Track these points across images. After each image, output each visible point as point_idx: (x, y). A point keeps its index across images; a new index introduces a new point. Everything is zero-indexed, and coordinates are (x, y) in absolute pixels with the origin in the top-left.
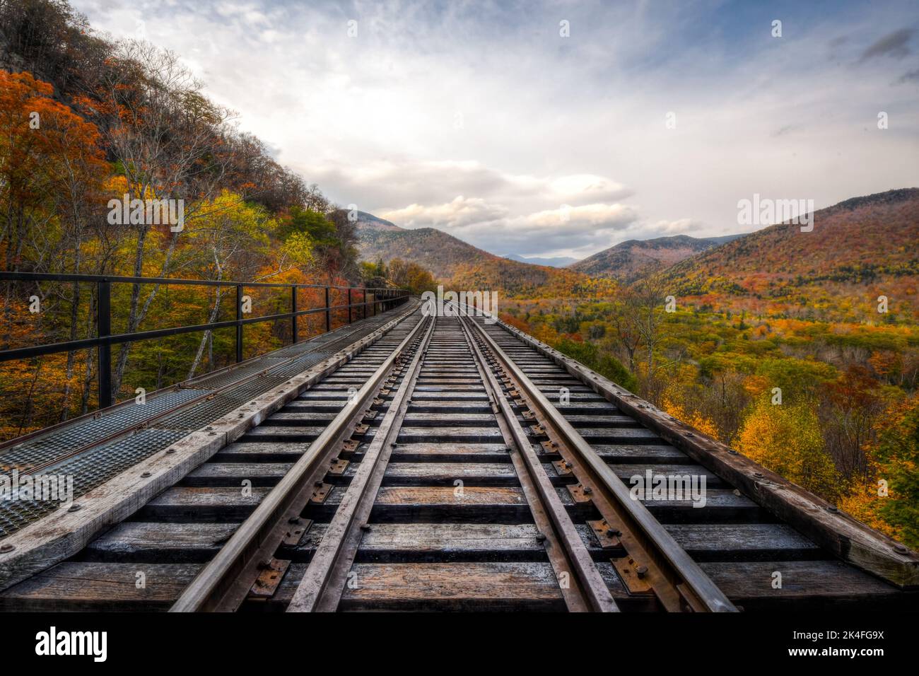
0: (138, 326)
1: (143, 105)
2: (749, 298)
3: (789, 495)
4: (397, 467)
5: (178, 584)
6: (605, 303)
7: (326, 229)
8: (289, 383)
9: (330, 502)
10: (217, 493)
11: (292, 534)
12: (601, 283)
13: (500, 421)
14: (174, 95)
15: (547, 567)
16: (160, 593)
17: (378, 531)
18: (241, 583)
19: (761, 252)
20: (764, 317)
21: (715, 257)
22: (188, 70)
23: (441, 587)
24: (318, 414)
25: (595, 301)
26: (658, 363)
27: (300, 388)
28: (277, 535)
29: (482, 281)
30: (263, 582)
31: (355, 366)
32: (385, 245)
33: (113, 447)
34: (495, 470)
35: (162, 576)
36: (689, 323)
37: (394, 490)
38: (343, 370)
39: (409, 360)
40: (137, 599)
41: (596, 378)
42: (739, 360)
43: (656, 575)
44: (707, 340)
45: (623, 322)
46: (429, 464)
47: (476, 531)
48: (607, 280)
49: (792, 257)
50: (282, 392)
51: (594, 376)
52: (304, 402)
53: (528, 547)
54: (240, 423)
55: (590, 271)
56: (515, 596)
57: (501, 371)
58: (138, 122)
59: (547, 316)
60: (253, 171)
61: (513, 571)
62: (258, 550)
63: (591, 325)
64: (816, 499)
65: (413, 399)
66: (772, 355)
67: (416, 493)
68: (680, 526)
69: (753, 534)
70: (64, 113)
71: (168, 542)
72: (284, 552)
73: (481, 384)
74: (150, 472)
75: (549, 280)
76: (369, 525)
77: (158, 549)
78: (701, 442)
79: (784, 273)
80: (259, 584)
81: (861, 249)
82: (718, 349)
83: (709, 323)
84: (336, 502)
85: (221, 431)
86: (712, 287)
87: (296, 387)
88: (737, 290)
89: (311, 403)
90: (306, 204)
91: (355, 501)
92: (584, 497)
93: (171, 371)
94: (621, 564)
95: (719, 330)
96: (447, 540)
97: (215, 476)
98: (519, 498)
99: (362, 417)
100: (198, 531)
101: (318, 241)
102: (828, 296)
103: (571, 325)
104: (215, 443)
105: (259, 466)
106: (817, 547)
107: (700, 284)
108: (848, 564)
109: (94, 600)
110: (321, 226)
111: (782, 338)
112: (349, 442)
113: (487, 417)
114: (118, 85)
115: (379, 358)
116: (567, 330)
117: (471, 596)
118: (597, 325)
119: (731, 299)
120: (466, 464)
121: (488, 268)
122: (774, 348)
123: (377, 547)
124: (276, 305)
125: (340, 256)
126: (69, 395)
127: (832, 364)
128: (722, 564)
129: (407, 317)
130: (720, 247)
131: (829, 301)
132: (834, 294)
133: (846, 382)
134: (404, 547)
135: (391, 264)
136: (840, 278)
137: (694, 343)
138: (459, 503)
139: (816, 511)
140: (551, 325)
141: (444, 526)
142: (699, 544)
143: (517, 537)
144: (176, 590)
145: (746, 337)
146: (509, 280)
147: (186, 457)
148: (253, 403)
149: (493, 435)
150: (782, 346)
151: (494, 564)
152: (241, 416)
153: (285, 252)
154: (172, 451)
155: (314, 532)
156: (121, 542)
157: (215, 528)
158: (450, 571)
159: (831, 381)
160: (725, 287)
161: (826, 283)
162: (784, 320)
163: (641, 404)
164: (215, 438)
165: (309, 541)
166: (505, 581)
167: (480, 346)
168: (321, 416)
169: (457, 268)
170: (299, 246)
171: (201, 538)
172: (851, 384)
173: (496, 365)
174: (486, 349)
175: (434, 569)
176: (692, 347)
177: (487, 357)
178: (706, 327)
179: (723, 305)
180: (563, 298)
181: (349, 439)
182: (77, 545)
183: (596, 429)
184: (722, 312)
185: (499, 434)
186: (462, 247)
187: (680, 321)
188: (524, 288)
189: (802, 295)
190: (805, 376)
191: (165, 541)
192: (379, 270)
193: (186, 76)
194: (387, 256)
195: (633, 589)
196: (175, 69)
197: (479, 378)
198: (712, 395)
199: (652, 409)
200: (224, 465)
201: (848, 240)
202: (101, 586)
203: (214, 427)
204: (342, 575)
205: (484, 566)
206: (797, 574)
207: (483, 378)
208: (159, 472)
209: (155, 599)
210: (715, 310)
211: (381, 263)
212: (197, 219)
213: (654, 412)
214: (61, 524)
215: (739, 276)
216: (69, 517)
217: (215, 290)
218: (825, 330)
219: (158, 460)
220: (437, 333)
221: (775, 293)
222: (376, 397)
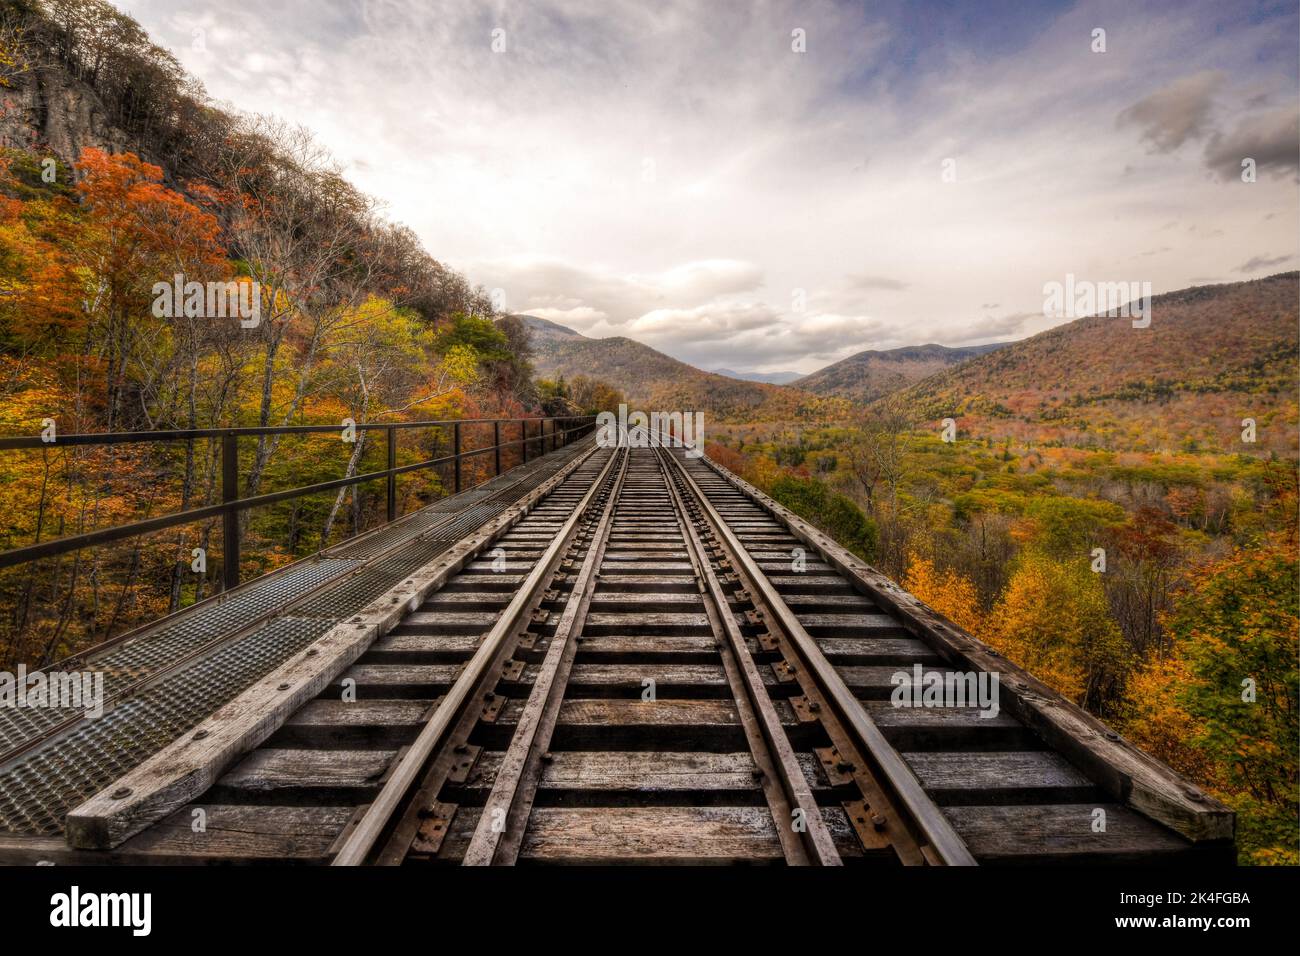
0: (267, 461)
1: (272, 193)
2: (1014, 422)
3: (1059, 715)
4: (583, 671)
5: (326, 836)
6: (836, 429)
7: (494, 340)
8: (451, 552)
9: (504, 721)
10: (367, 708)
11: (459, 767)
12: (832, 403)
13: (707, 604)
14: (310, 178)
15: (764, 814)
16: (303, 848)
17: (561, 762)
18: (399, 837)
19: (1030, 365)
20: (1033, 445)
21: (973, 371)
22: (327, 150)
23: (638, 841)
24: (488, 595)
25: (824, 426)
26: (902, 501)
27: (465, 559)
28: (441, 770)
29: (685, 402)
30: (426, 834)
31: (532, 524)
32: (567, 358)
33: (243, 643)
34: (702, 676)
35: (306, 824)
36: (940, 453)
37: (580, 704)
38: (517, 530)
39: (596, 515)
40: (278, 856)
41: (824, 544)
42: (1003, 498)
43: (897, 826)
44: (963, 473)
45: (858, 453)
46: (622, 667)
47: (680, 762)
48: (840, 400)
49: (1069, 370)
50: (444, 565)
51: (823, 540)
52: (470, 577)
53: (742, 785)
54: (394, 610)
55: (818, 389)
56: (727, 855)
57: (709, 531)
58: (266, 213)
59: (766, 444)
60: (405, 269)
61: (724, 819)
62: (419, 791)
63: (820, 455)
64: (1092, 720)
65: (603, 572)
66: (1044, 492)
67: (607, 708)
68: (926, 754)
69: (1015, 766)
70: (177, 202)
71: (311, 777)
72: (449, 793)
73: (684, 550)
74: (288, 683)
75: (768, 400)
76: (550, 755)
77: (299, 787)
78: (952, 638)
79: (1059, 390)
80: (421, 837)
81: (1155, 360)
82: (977, 485)
83: (965, 452)
84: (510, 721)
85: (371, 622)
86: (969, 407)
87: (460, 558)
88: (1000, 412)
89: (479, 579)
90: (470, 309)
91: (533, 725)
92: (809, 714)
93: (308, 515)
94: (854, 810)
95: (978, 462)
96: (644, 775)
97: (365, 683)
98: (731, 716)
99: (540, 600)
100: (347, 762)
101: (485, 354)
102: (1114, 419)
103: (795, 457)
104: (364, 639)
105: (417, 669)
106: (1092, 784)
107: (954, 404)
108: (1130, 809)
109: (227, 858)
110: (488, 336)
111: (1056, 471)
112: (525, 636)
113: (691, 598)
114: (242, 170)
115: (560, 513)
116: (789, 461)
117: (673, 854)
118: (826, 455)
119: (992, 423)
120: (666, 667)
121: (692, 385)
122: (1047, 484)
123: (561, 785)
124: (434, 433)
125: (512, 372)
126: (184, 546)
127: (1119, 503)
128: (976, 808)
129: (594, 452)
130: (979, 359)
131: (1114, 425)
132: (1121, 416)
133: (1136, 526)
134: (592, 785)
135: (575, 381)
136: (1129, 396)
137: (947, 477)
138: (658, 722)
139: (1092, 738)
140: (771, 455)
141: (640, 754)
142: (949, 781)
143: (729, 771)
144: (323, 843)
145: (1011, 470)
146: (718, 400)
147: (330, 661)
148: (409, 582)
149: (700, 624)
150: (1057, 481)
151: (701, 809)
152: (395, 601)
153: (444, 370)
154: (313, 653)
155: (485, 764)
156: (256, 777)
157: (367, 758)
158: (648, 819)
159: (1118, 525)
160: (985, 407)
161: (1111, 403)
162: (1059, 450)
163: (880, 581)
164: (364, 633)
165: (480, 777)
166: (714, 833)
167: (682, 495)
168: (491, 597)
169: (655, 385)
170: (462, 362)
171: (351, 771)
172: (1142, 528)
173: (702, 522)
174: (688, 498)
175: (629, 816)
176: (944, 483)
177: (692, 511)
178: (961, 459)
179: (983, 430)
180: (786, 422)
181: (525, 632)
182: (203, 784)
183: (824, 615)
184: (982, 439)
185: (706, 623)
186: (660, 359)
187: (929, 451)
188: (737, 410)
189: (1081, 418)
190: (1085, 519)
191: (307, 776)
192: (559, 389)
193: (324, 158)
194: (569, 372)
195: (868, 845)
196: (311, 149)
197: (682, 541)
198: (970, 544)
199: (894, 589)
200: (375, 668)
201: (1139, 349)
202: (235, 837)
203: (363, 617)
204: (519, 825)
205: (689, 812)
206: (1067, 822)
207: (687, 542)
208: (299, 683)
209: (298, 856)
210: (973, 436)
211: (562, 380)
212: (339, 331)
213: (895, 593)
214: (185, 757)
215: (1002, 395)
216: (195, 747)
217: (360, 416)
218: (1109, 460)
219: (297, 665)
220: (630, 476)
221: (1048, 416)
222: (557, 570)
